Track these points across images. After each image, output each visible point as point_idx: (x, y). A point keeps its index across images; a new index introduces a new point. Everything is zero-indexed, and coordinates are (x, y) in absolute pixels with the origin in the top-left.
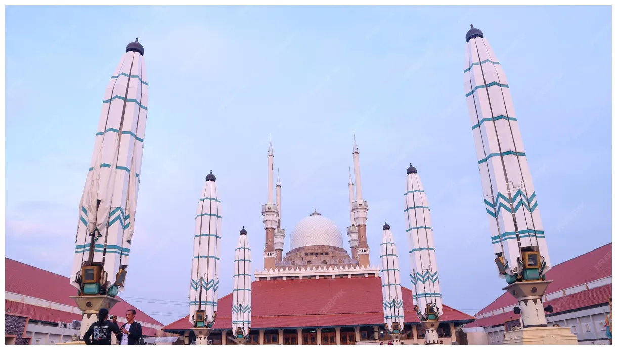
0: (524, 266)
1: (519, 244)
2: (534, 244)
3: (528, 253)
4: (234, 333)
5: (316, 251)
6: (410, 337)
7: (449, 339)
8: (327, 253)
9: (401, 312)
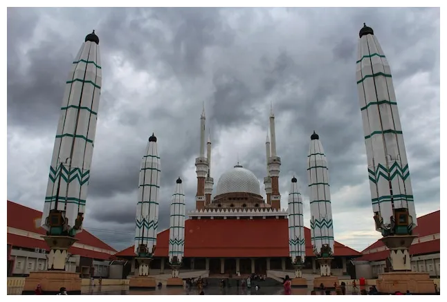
0: (396, 222)
1: (393, 206)
2: (405, 206)
3: (399, 213)
4: (170, 260)
5: (238, 197)
6: (310, 267)
7: (341, 270)
8: (246, 199)
9: (303, 247)
